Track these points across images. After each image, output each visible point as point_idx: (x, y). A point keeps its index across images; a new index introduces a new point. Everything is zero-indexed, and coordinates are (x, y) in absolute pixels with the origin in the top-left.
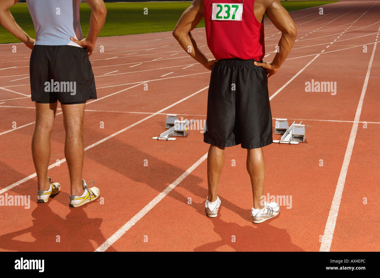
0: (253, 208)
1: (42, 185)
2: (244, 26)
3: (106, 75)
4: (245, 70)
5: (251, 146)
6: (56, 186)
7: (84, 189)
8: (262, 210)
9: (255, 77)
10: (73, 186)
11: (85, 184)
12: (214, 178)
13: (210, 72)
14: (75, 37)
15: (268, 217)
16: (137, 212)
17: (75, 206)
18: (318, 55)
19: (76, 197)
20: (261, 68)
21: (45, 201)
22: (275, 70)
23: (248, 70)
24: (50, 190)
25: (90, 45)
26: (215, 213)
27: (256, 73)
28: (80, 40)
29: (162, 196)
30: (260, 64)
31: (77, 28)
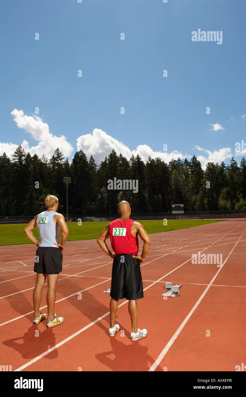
0: (131, 332)
1: (36, 315)
2: (127, 239)
3: (98, 258)
4: (128, 259)
5: (131, 299)
6: (44, 316)
7: (54, 318)
8: (136, 334)
9: (133, 264)
10: (49, 316)
11: (55, 315)
12: (112, 315)
13: (113, 259)
14: (56, 243)
15: (140, 338)
16: (77, 332)
17: (49, 327)
18: (206, 248)
19: (50, 322)
20: (136, 259)
21: (37, 323)
22: (142, 260)
23: (129, 259)
24: (40, 317)
25: (62, 246)
26: (112, 334)
27: (134, 261)
28: (58, 244)
29: (92, 324)
30: (136, 257)
31: (57, 239)
